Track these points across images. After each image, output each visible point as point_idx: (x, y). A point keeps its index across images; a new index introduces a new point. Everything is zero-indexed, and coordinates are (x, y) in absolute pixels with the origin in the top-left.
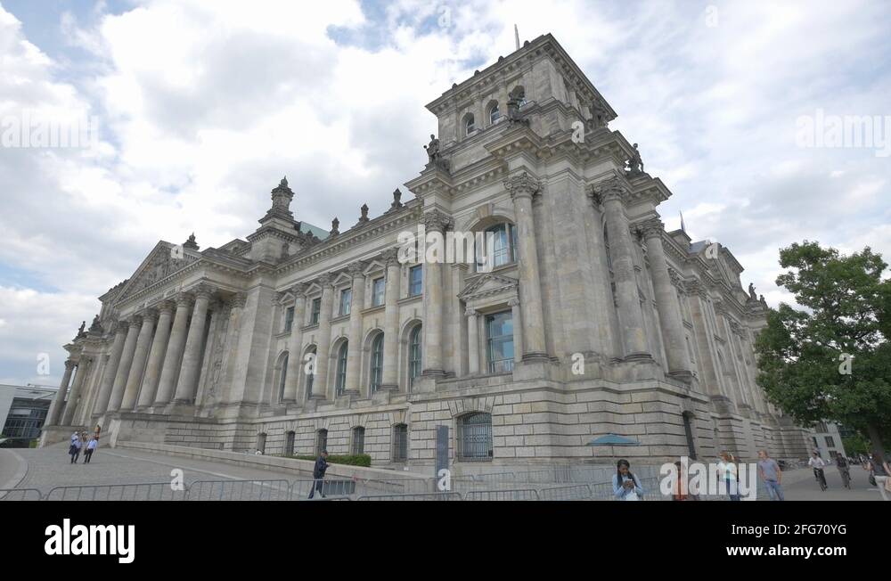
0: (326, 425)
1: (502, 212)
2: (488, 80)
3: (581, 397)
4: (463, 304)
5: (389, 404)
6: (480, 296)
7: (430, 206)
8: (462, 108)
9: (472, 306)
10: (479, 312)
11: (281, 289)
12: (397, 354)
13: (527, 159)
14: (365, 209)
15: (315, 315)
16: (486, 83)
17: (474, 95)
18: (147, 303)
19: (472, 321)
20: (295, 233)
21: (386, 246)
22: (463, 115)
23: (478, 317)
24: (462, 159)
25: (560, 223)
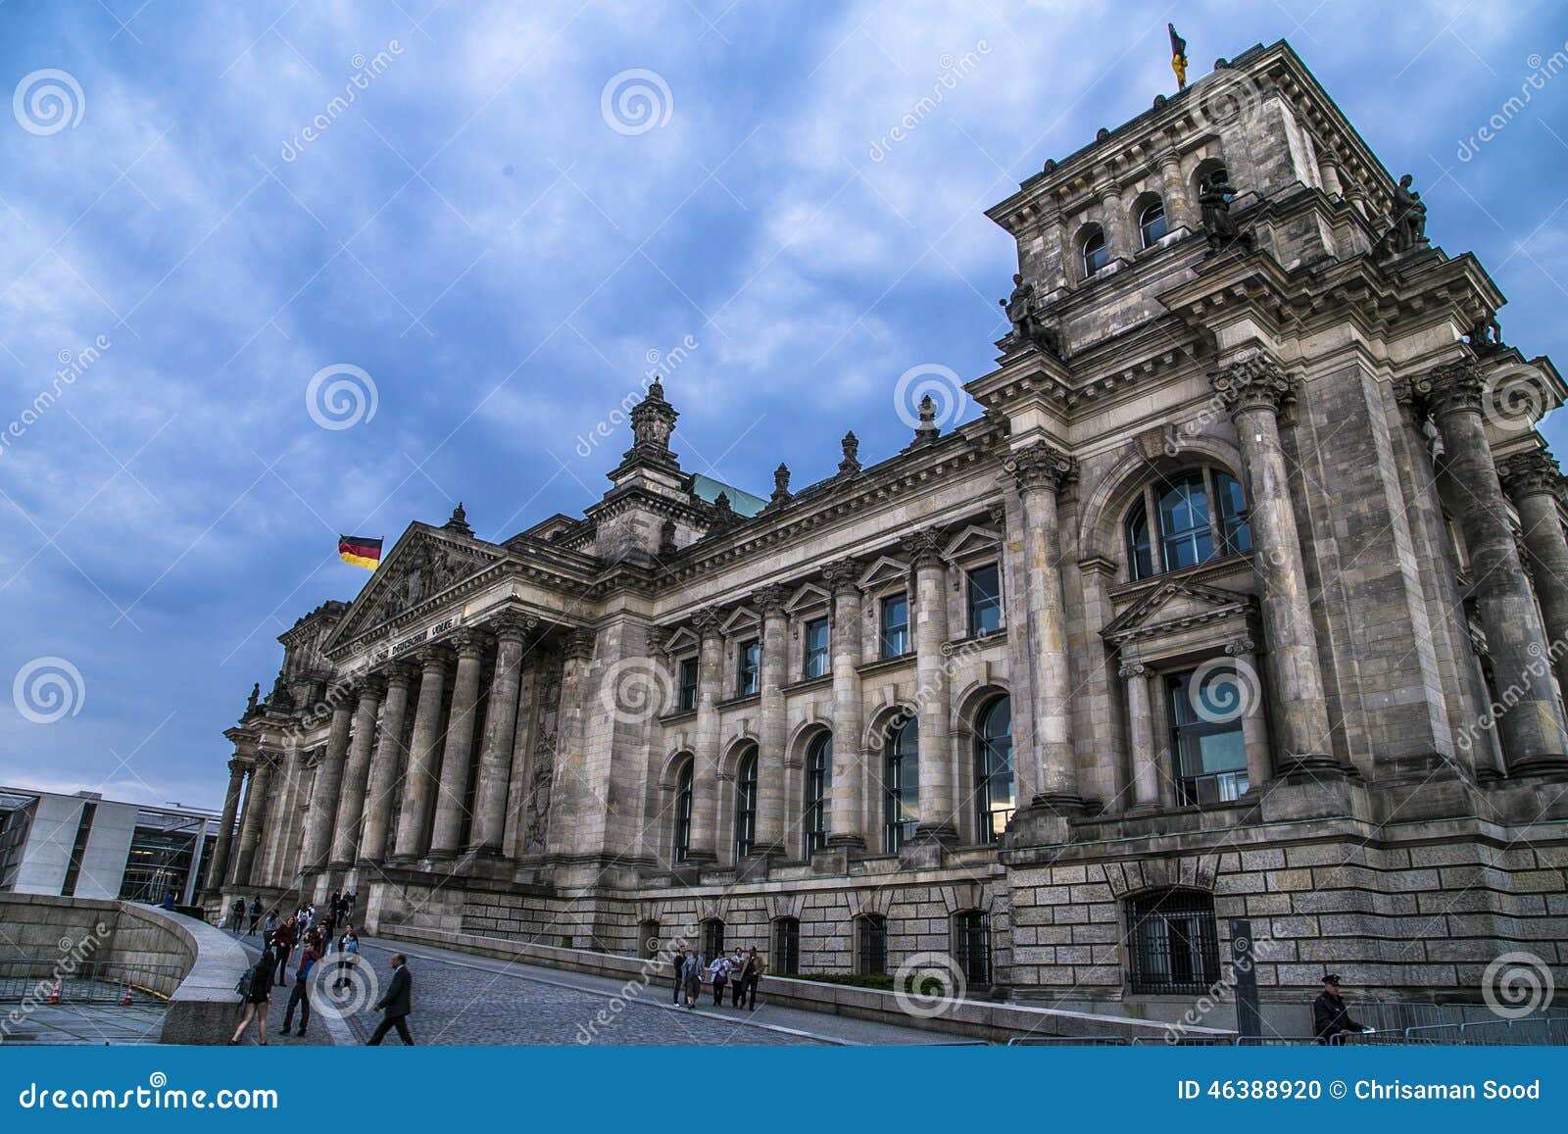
0: (795, 908)
1: (1199, 443)
2: (1135, 148)
3: (1419, 856)
4: (1112, 650)
5: (943, 868)
6: (1157, 632)
7: (1027, 434)
8: (1073, 214)
9: (1138, 654)
10: (1152, 667)
11: (666, 621)
12: (948, 761)
13: (1260, 323)
14: (850, 443)
15: (746, 677)
16: (1130, 157)
17: (1102, 184)
18: (391, 647)
19: (1136, 689)
20: (683, 498)
21: (909, 524)
22: (1075, 229)
23: (1149, 679)
24: (1087, 328)
25: (1342, 467)
